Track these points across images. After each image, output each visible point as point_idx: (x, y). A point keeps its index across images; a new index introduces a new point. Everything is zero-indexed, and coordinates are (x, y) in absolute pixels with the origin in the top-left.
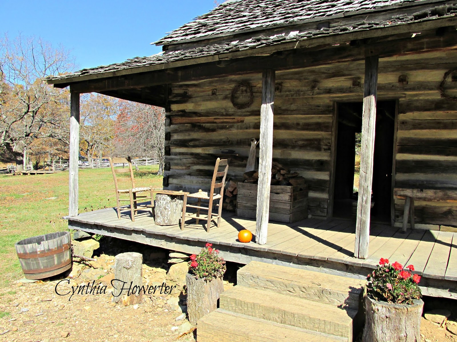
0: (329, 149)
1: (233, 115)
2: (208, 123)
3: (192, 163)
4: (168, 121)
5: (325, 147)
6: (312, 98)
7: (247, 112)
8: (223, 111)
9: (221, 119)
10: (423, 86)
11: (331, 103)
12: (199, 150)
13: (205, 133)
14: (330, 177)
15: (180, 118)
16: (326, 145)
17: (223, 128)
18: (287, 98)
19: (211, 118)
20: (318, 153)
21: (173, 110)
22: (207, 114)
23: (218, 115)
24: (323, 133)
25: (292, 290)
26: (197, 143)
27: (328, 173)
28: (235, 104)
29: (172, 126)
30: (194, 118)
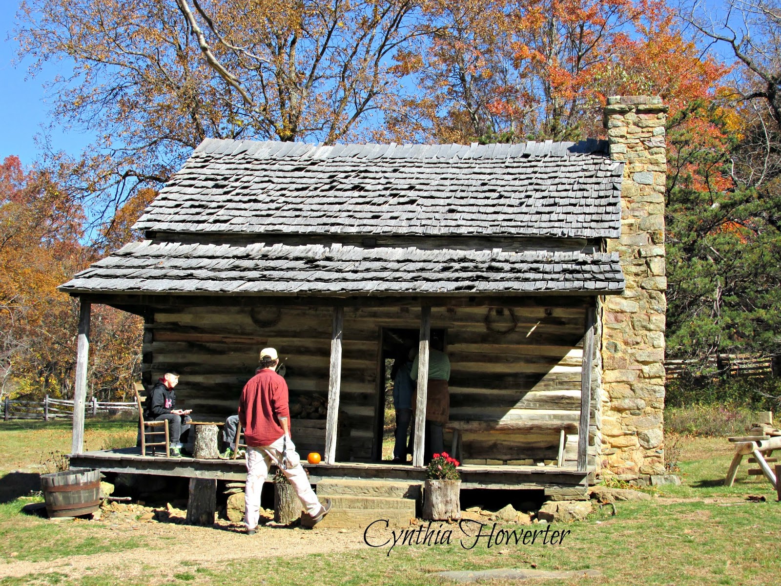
0: (374, 381)
1: (251, 334)
2: (214, 342)
3: (187, 396)
4: (149, 336)
5: (369, 378)
6: (355, 321)
7: (272, 331)
8: (237, 328)
9: (232, 339)
10: (471, 318)
11: (377, 329)
12: (199, 379)
13: (209, 356)
14: (375, 413)
15: (169, 333)
16: (371, 376)
17: (236, 350)
18: (324, 318)
19: (218, 337)
20: (361, 385)
21: (159, 321)
22: (214, 330)
23: (229, 333)
24: (367, 362)
25: (366, 491)
26: (197, 368)
27: (373, 408)
28: (256, 321)
29: (154, 343)
30: (191, 335)
